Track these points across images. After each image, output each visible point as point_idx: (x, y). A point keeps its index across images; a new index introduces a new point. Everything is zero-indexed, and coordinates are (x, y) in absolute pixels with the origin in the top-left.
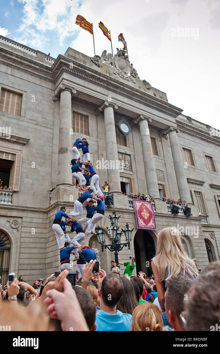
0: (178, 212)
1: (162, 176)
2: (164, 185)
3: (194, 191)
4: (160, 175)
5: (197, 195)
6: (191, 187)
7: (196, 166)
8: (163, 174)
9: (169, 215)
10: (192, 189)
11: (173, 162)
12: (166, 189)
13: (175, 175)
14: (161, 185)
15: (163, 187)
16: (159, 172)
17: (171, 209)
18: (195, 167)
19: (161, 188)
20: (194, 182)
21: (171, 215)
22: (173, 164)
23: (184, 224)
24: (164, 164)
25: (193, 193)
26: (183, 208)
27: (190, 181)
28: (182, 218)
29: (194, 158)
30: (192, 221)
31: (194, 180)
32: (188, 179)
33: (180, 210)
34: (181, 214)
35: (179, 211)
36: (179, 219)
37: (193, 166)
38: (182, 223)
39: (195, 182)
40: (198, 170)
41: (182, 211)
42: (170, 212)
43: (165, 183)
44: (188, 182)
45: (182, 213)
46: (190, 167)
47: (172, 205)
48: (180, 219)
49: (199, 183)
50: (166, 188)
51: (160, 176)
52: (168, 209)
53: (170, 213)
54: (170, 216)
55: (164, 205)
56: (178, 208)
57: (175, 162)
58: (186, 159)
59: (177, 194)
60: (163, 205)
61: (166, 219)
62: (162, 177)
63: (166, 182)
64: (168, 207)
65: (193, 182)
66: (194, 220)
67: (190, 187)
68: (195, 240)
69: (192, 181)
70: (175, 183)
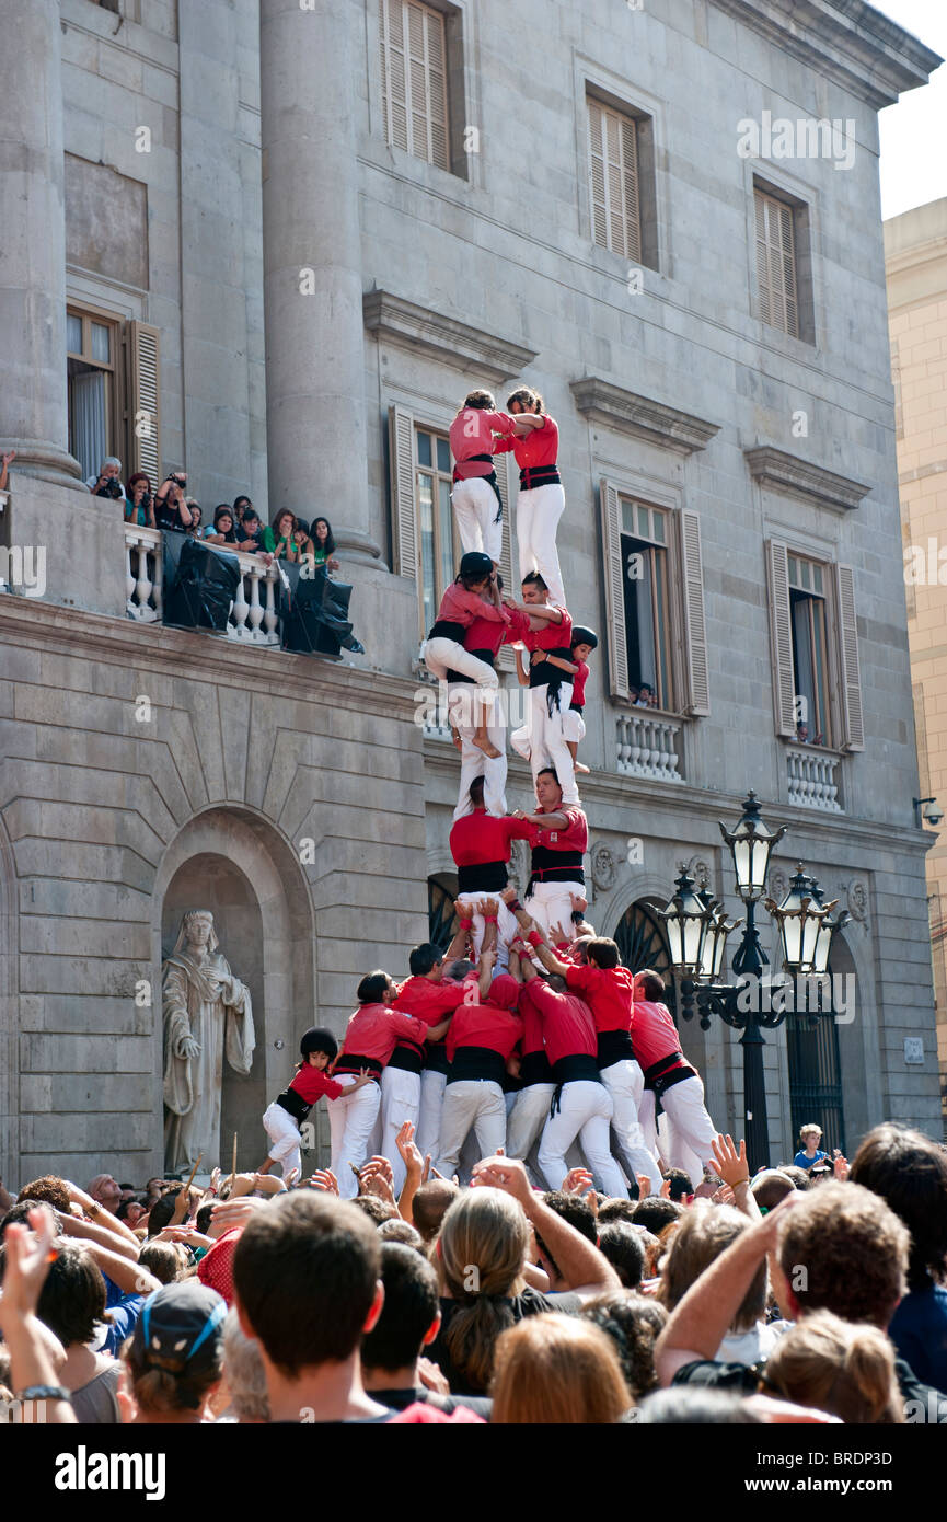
0: (223, 618)
1: (129, 236)
2: (130, 325)
3: (417, 425)
4: (102, 216)
5: (434, 469)
6: (395, 386)
7: (483, 187)
8: (137, 221)
9: (140, 630)
10: (398, 410)
11: (258, 105)
12: (141, 370)
13: (255, 243)
14: (106, 323)
15: (117, 352)
16: (102, 185)
17: (159, 577)
18: (466, 186)
19: (98, 350)
20: (435, 340)
21: (156, 637)
22: (252, 125)
23: (267, 732)
24: (166, 108)
25: (406, 445)
26: (278, 584)
27: (397, 325)
28: (254, 675)
29: (479, 98)
30: (346, 714)
31: (439, 322)
32: (374, 303)
33: (248, 599)
34: (247, 637)
35: (241, 607)
36: (223, 680)
37: (446, 177)
38: (244, 719)
39: (443, 343)
40: (492, 221)
41: (263, 602)
42: (144, 605)
43: (145, 305)
44: (374, 331)
45: (264, 627)
46: (419, 186)
47: (177, 542)
48: (236, 683)
49: (477, 357)
50: (153, 362)
51: (105, 228)
52: (136, 574)
53: (145, 614)
54: (144, 641)
55: (97, 532)
56: (231, 574)
57: (272, 114)
58: (399, 92)
59: (251, 436)
60: (90, 527)
61: (102, 668)
62: (120, 250)
63: (162, 304)
64: (135, 554)
65: (426, 337)
66: (366, 699)
67: (387, 382)
68: (344, 886)
69: (413, 332)
70: (249, 331)
